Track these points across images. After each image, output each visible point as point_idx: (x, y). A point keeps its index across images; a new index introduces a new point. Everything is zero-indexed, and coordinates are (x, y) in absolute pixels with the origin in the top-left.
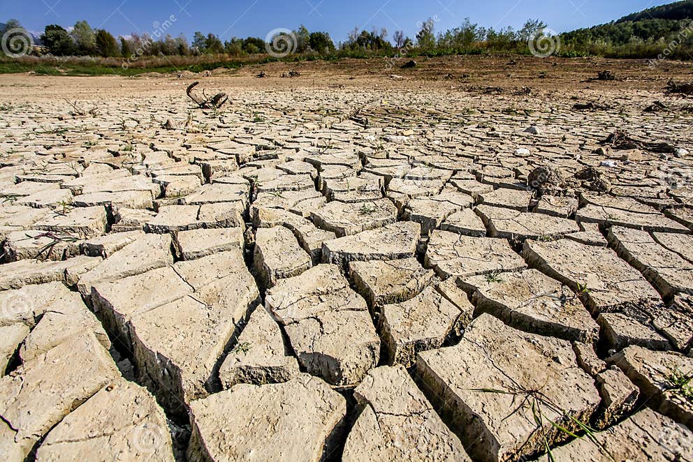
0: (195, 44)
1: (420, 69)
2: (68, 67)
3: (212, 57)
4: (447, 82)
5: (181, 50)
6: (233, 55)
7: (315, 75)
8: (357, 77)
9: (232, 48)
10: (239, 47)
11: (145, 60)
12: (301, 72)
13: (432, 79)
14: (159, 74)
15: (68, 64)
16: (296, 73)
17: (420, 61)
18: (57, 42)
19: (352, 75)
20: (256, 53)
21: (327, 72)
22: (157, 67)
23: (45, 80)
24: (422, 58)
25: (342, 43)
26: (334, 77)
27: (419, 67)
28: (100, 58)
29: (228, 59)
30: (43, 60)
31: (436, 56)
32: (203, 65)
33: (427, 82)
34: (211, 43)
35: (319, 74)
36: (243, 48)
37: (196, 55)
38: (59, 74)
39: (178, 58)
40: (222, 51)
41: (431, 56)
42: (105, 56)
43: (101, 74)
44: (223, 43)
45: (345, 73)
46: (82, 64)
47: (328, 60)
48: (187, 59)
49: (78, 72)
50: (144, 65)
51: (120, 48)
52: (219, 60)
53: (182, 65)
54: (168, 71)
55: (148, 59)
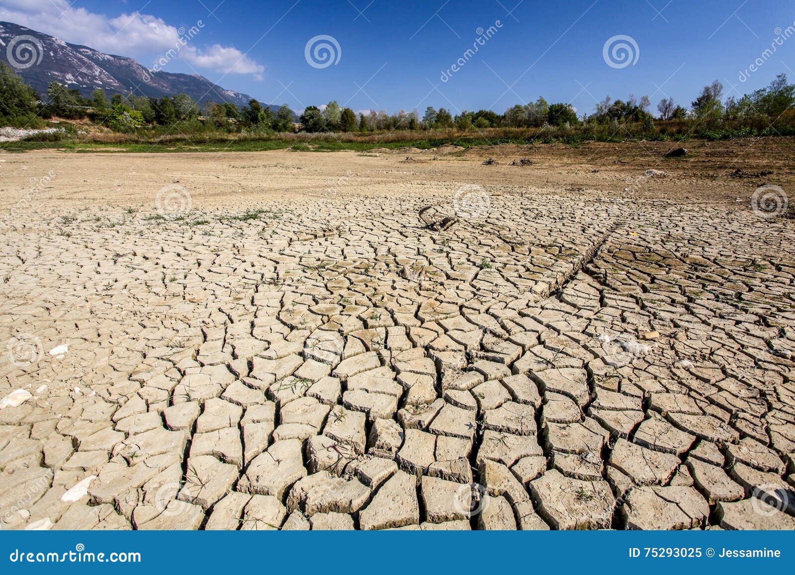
0: (425, 119)
1: (692, 160)
2: (316, 143)
3: (440, 133)
4: (732, 184)
5: (412, 125)
6: (461, 130)
7: (550, 163)
8: (603, 168)
9: (461, 122)
10: (469, 121)
11: (378, 134)
12: (535, 158)
13: (708, 177)
14: (388, 150)
15: (315, 140)
16: (529, 161)
17: (694, 148)
18: (311, 120)
19: (596, 164)
20: (486, 127)
21: (565, 160)
22: (387, 143)
23: (297, 155)
24: (697, 142)
25: (588, 115)
26: (573, 167)
27: (691, 157)
28: (341, 133)
29: (456, 135)
30: (299, 137)
31: (720, 139)
32: (430, 140)
33: (700, 182)
34: (442, 118)
35: (556, 162)
36: (473, 121)
37: (425, 129)
38: (307, 150)
39: (407, 133)
40: (451, 126)
41: (710, 139)
42: (345, 131)
43: (339, 149)
44: (453, 117)
45: (589, 162)
46: (327, 140)
47: (568, 143)
48: (416, 134)
49: (322, 147)
50: (376, 139)
51: (359, 123)
52: (446, 136)
53: (411, 140)
54: (396, 147)
55: (381, 134)
